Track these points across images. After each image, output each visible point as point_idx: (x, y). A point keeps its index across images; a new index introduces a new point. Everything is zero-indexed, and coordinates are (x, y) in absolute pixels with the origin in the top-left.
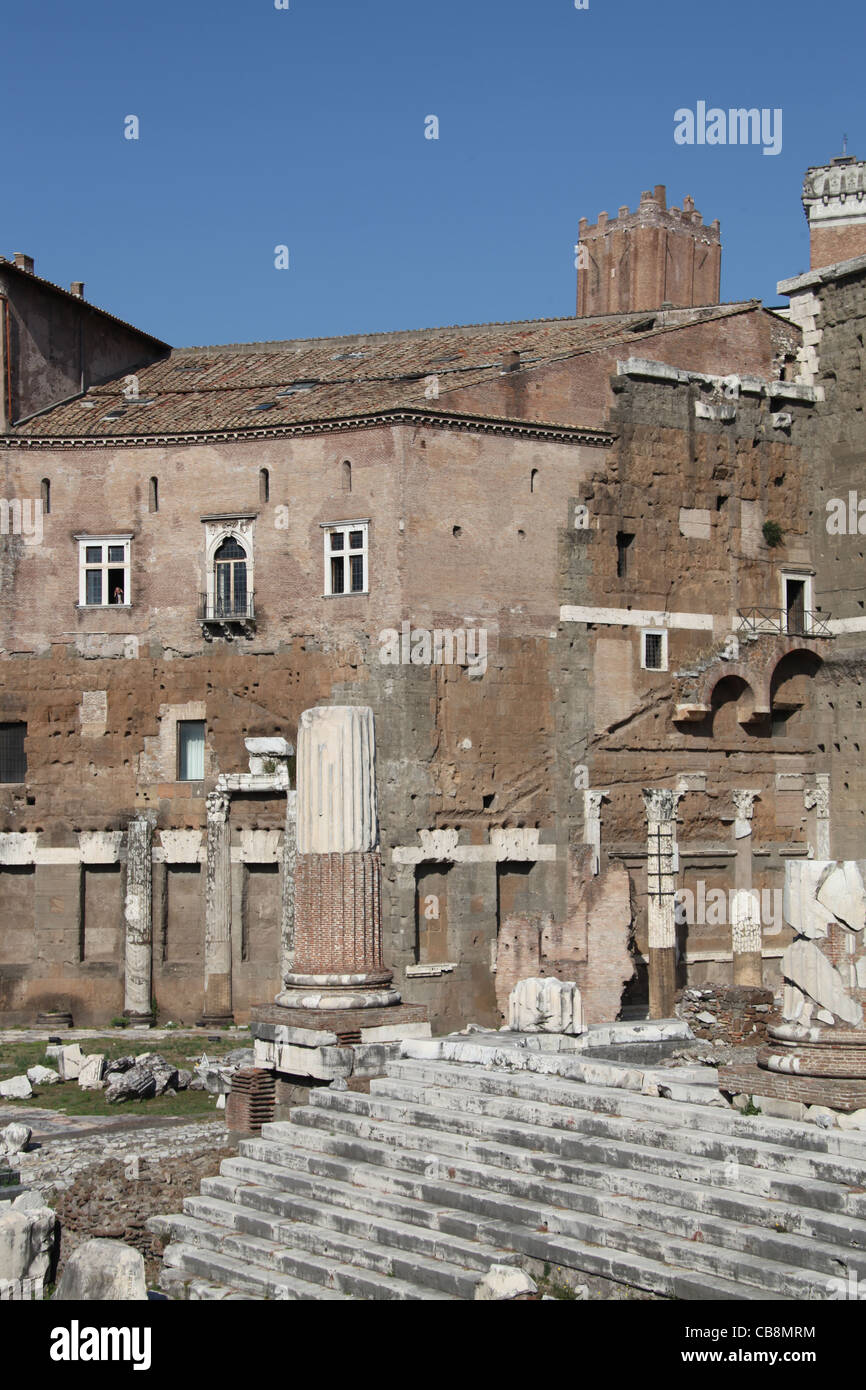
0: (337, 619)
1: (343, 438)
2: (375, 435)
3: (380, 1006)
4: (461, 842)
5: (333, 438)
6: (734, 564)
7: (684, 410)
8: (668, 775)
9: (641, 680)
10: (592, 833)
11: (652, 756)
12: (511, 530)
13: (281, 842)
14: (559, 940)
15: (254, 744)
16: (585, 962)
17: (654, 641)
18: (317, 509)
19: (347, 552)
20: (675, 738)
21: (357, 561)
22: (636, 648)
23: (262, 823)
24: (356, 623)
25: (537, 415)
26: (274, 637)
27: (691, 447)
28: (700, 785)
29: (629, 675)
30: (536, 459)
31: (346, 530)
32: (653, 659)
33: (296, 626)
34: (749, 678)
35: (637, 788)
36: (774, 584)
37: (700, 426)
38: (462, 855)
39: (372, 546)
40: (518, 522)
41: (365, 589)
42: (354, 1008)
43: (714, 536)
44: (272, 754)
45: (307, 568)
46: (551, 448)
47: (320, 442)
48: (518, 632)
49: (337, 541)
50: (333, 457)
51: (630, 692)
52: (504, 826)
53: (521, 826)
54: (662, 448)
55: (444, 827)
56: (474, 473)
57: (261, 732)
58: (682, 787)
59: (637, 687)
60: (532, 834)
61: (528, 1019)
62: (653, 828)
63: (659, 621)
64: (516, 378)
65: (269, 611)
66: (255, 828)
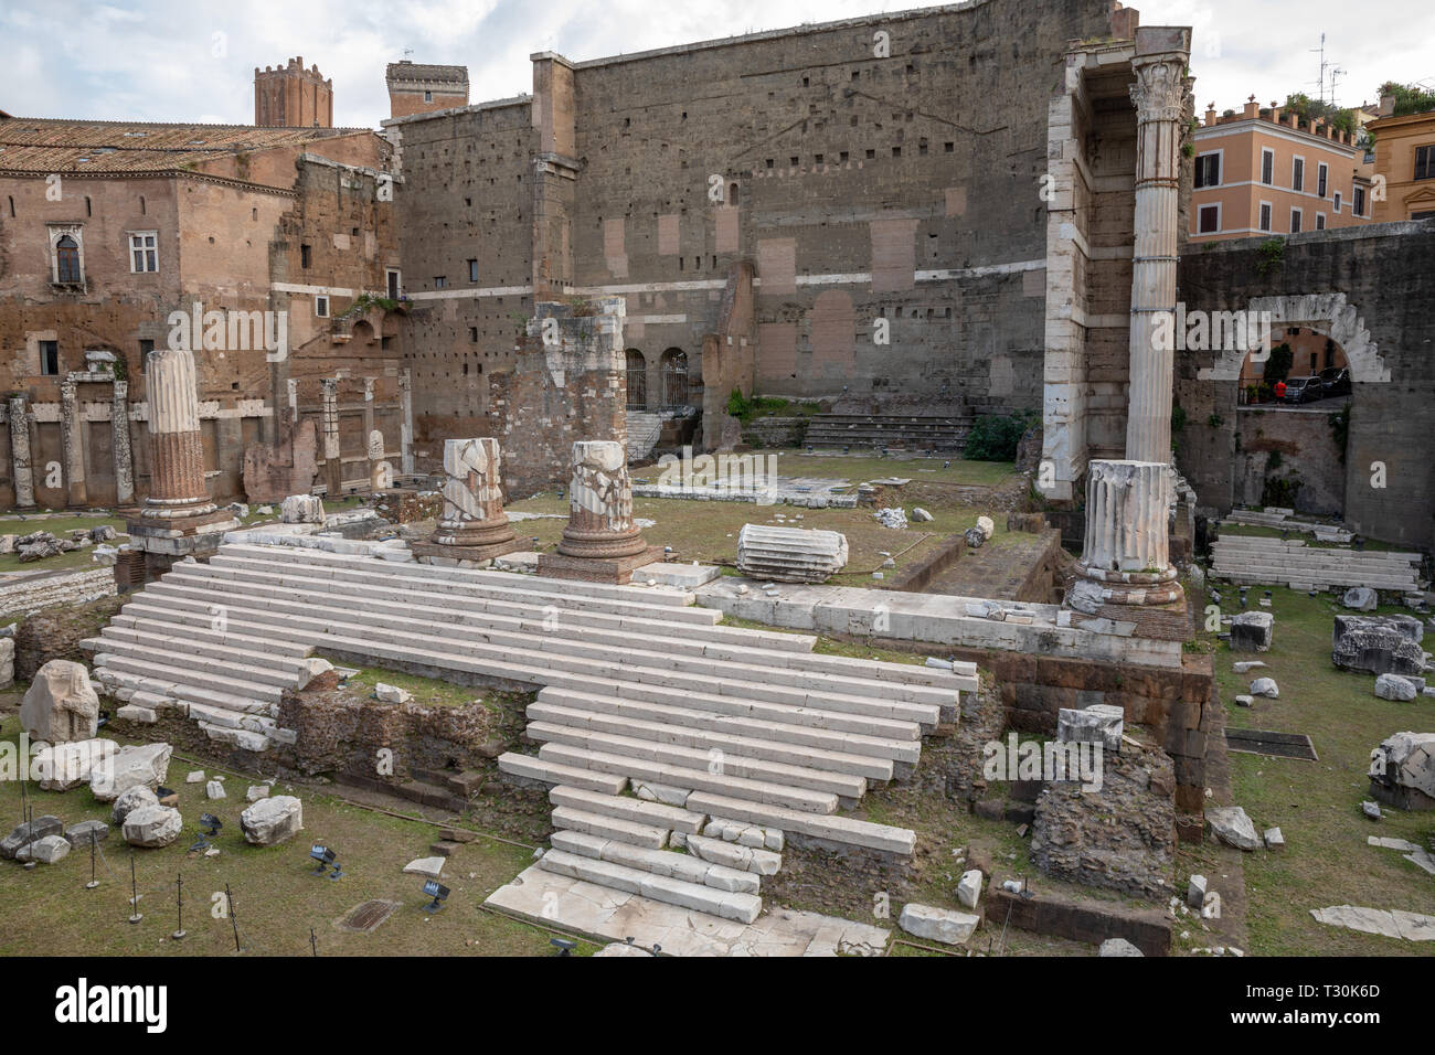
0: (140, 286)
1: (139, 183)
2: (158, 183)
3: (206, 514)
4: (220, 408)
5: (131, 183)
6: (362, 264)
7: (334, 182)
8: (332, 371)
9: (315, 322)
10: (293, 401)
11: (322, 362)
12: (242, 241)
13: (112, 410)
14: (278, 457)
15: (91, 356)
16: (292, 466)
17: (322, 302)
18: (123, 223)
19: (144, 248)
20: (334, 353)
21: (150, 254)
22: (313, 305)
23: (98, 399)
24: (152, 289)
25: (255, 178)
26: (101, 295)
27: (339, 202)
28: (347, 376)
29: (309, 319)
30: (255, 203)
31: (143, 235)
32: (322, 310)
33: (114, 289)
34: (371, 322)
35: (317, 378)
36: (382, 273)
37: (344, 192)
38: (223, 414)
39: (160, 246)
40: (246, 236)
41: (157, 270)
42: (191, 516)
43: (352, 249)
44: (103, 361)
45: (120, 256)
46: (263, 197)
47: (124, 184)
48: (248, 296)
49: (137, 240)
50: (132, 193)
51: (310, 328)
52: (245, 399)
53: (254, 398)
54: (325, 202)
55: (211, 400)
56: (220, 208)
57: (95, 348)
58: (339, 376)
59: (313, 326)
60: (260, 403)
61: (293, 516)
62: (327, 399)
63: (324, 292)
64: (242, 160)
65: (96, 279)
66: (95, 402)
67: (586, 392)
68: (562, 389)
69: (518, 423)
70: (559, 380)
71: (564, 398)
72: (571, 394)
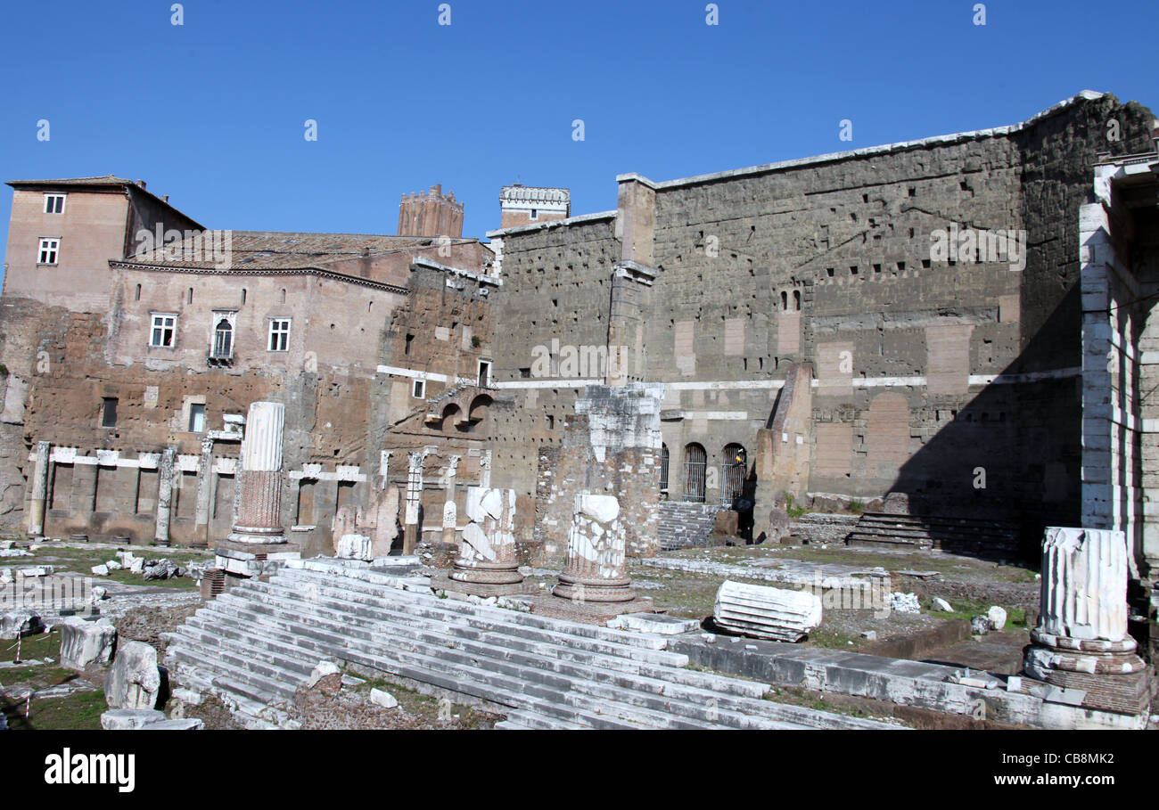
0: (272, 362)
1: (284, 278)
2: (298, 278)
3: (277, 543)
4: (322, 470)
5: (278, 278)
6: (458, 354)
7: (442, 282)
8: (421, 446)
9: (412, 402)
10: (384, 470)
11: (414, 437)
12: (358, 328)
13: (237, 464)
14: (364, 518)
15: (227, 417)
16: (375, 529)
17: (419, 385)
18: (268, 310)
19: (280, 331)
20: (425, 430)
21: (284, 336)
22: (411, 387)
23: (228, 455)
24: (282, 365)
25: (374, 277)
26: (242, 368)
27: (443, 299)
28: (434, 452)
29: (407, 399)
30: (373, 297)
31: (280, 321)
32: (418, 393)
33: (253, 364)
34: (461, 405)
35: (406, 451)
36: (475, 364)
37: (448, 290)
38: (322, 476)
39: (292, 330)
40: (362, 325)
41: (287, 349)
42: (264, 544)
43: (450, 340)
44: (235, 423)
45: (261, 336)
46: (380, 293)
47: (272, 279)
48: (357, 376)
49: (276, 326)
50: (278, 286)
51: (406, 407)
52: (343, 464)
53: (351, 465)
54: (430, 298)
55: (315, 463)
56: (343, 301)
57: (229, 412)
58: (426, 452)
59: (410, 405)
60: (356, 469)
61: (346, 553)
62: (411, 470)
63: (422, 376)
64: (367, 260)
65: (240, 355)
66: (225, 457)
67: (623, 467)
68: (603, 464)
69: (561, 494)
70: (600, 455)
71: (603, 472)
72: (610, 469)
